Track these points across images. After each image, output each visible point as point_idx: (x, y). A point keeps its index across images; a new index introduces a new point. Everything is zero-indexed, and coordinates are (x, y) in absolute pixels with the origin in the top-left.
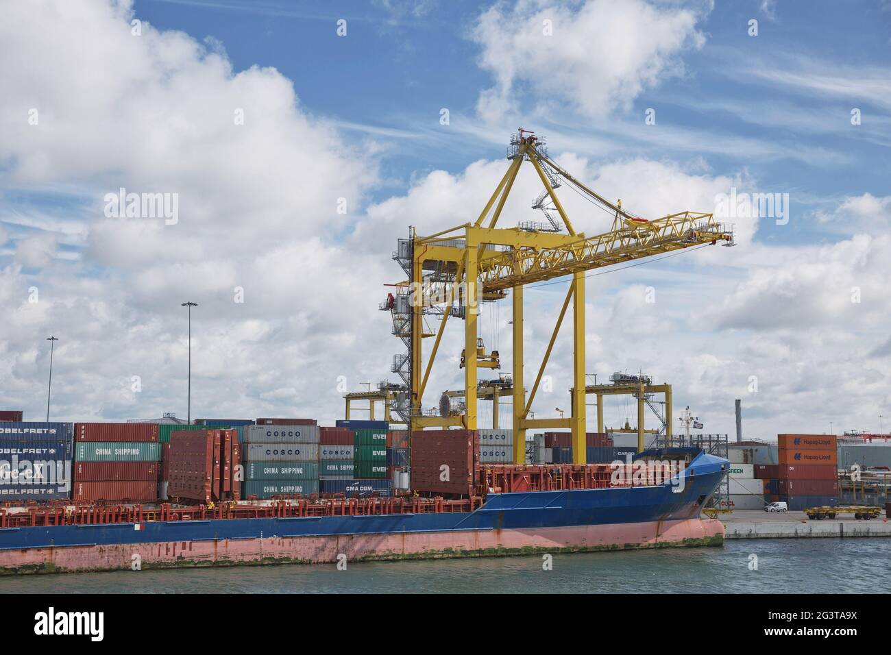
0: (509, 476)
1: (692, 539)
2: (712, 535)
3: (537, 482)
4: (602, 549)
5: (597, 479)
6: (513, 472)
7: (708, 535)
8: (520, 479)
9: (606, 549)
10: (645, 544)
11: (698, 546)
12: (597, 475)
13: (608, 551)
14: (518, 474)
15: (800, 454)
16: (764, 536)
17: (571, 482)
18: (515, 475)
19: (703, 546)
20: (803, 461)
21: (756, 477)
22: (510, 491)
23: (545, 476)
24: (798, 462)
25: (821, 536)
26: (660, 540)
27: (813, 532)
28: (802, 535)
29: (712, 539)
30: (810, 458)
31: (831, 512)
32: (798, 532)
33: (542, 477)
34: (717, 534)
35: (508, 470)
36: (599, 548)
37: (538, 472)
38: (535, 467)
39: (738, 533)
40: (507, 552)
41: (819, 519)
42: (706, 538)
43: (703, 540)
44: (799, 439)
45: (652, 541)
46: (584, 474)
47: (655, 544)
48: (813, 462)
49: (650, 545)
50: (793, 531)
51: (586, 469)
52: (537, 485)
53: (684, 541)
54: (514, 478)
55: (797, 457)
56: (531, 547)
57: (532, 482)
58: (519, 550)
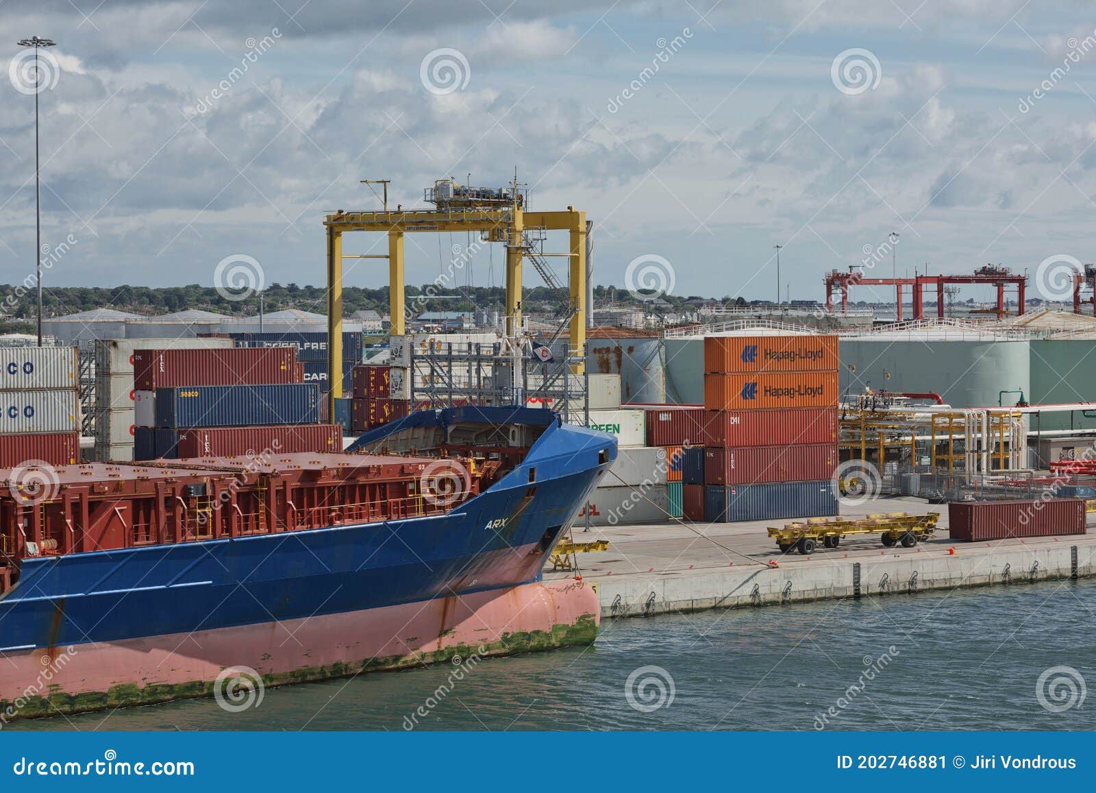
0: (76, 507)
1: (525, 634)
2: (571, 622)
3: (147, 520)
4: (310, 677)
5: (299, 504)
6: (87, 498)
7: (560, 623)
8: (105, 515)
9: (319, 677)
10: (413, 656)
11: (539, 651)
12: (299, 494)
13: (324, 680)
14: (100, 502)
15: (754, 385)
16: (684, 606)
17: (234, 518)
18: (92, 505)
19: (551, 649)
20: (761, 401)
21: (649, 442)
22: (80, 549)
23: (171, 503)
24: (750, 404)
25: (812, 596)
26: (447, 641)
27: (792, 589)
28: (770, 598)
29: (572, 631)
30: (775, 392)
31: (829, 534)
32: (761, 591)
33: (162, 508)
34: (582, 617)
35: (73, 492)
36: (303, 675)
37: (150, 493)
38: (142, 479)
39: (622, 602)
40: (72, 705)
41: (802, 552)
42: (556, 628)
43: (547, 636)
44: (755, 348)
45: (429, 648)
46: (268, 493)
47: (435, 654)
48: (785, 401)
49: (423, 656)
50: (748, 590)
51: (273, 481)
52: (147, 529)
53: (506, 639)
54: (90, 512)
55: (749, 391)
56: (132, 686)
57: (136, 520)
58: (102, 697)
